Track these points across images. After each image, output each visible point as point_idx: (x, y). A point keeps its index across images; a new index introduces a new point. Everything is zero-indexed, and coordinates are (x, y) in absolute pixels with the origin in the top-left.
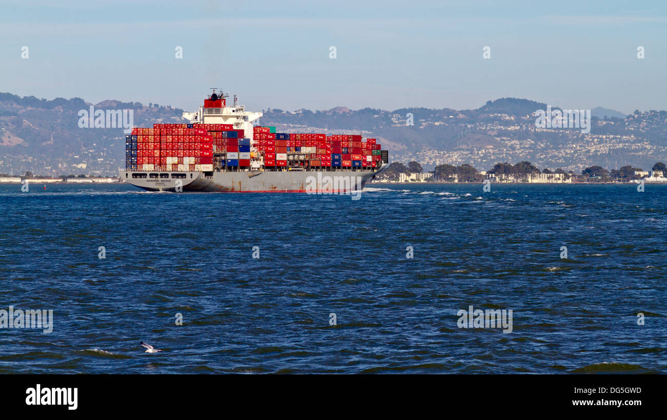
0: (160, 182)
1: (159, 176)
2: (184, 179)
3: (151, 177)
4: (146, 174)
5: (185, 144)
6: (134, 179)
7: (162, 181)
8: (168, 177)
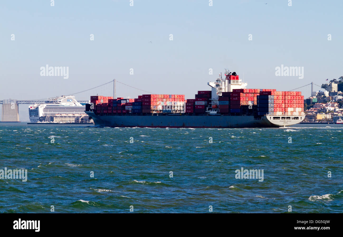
0: (286, 122)
1: (286, 118)
2: (298, 120)
3: (282, 119)
4: (279, 118)
5: (297, 100)
6: (274, 120)
7: (287, 121)
8: (290, 119)
